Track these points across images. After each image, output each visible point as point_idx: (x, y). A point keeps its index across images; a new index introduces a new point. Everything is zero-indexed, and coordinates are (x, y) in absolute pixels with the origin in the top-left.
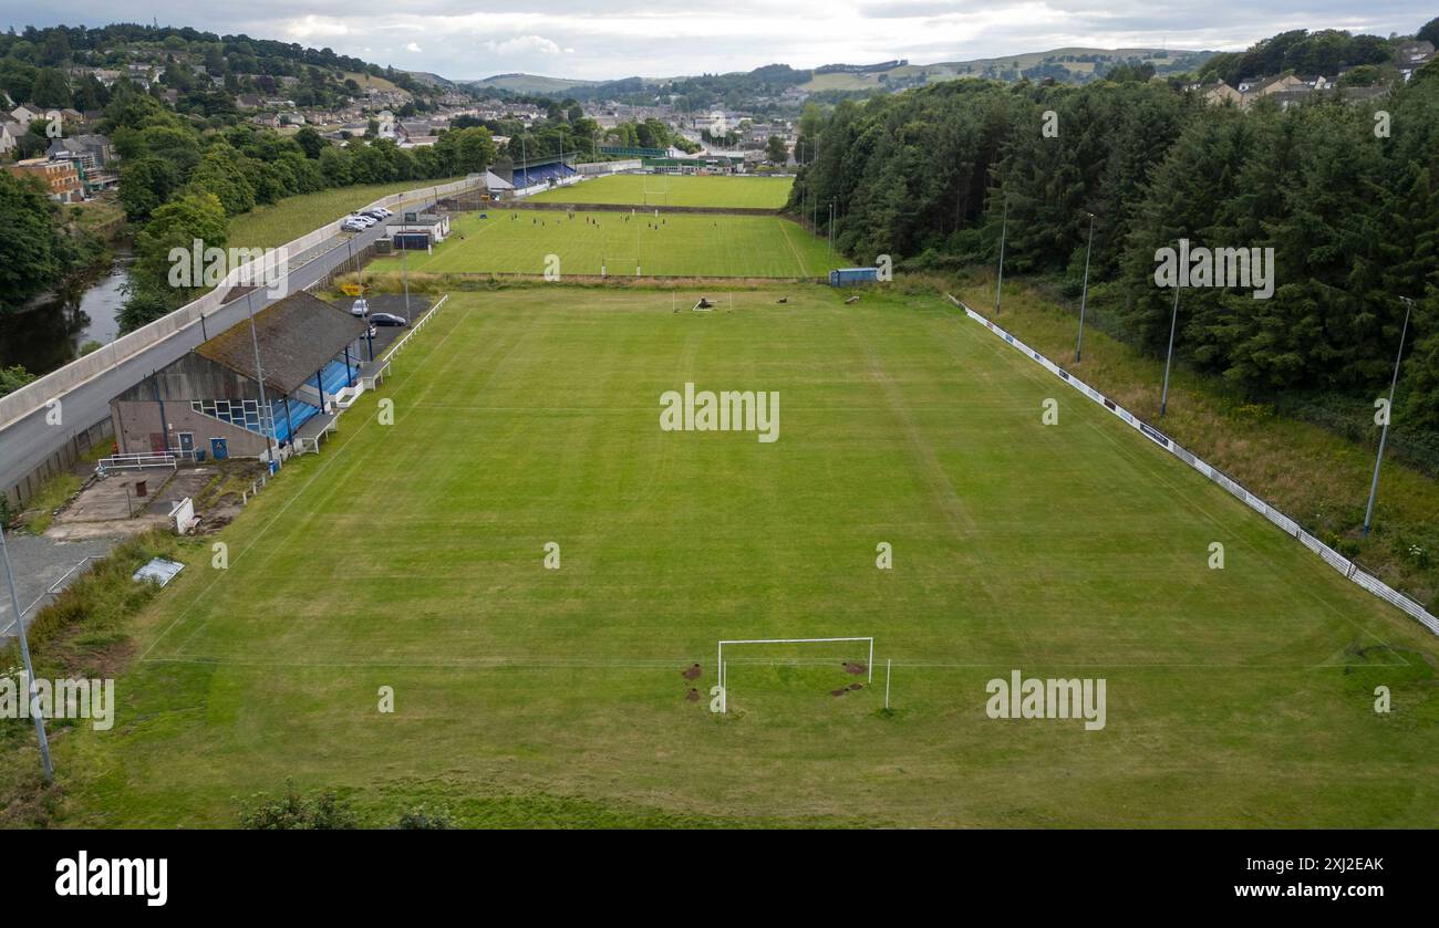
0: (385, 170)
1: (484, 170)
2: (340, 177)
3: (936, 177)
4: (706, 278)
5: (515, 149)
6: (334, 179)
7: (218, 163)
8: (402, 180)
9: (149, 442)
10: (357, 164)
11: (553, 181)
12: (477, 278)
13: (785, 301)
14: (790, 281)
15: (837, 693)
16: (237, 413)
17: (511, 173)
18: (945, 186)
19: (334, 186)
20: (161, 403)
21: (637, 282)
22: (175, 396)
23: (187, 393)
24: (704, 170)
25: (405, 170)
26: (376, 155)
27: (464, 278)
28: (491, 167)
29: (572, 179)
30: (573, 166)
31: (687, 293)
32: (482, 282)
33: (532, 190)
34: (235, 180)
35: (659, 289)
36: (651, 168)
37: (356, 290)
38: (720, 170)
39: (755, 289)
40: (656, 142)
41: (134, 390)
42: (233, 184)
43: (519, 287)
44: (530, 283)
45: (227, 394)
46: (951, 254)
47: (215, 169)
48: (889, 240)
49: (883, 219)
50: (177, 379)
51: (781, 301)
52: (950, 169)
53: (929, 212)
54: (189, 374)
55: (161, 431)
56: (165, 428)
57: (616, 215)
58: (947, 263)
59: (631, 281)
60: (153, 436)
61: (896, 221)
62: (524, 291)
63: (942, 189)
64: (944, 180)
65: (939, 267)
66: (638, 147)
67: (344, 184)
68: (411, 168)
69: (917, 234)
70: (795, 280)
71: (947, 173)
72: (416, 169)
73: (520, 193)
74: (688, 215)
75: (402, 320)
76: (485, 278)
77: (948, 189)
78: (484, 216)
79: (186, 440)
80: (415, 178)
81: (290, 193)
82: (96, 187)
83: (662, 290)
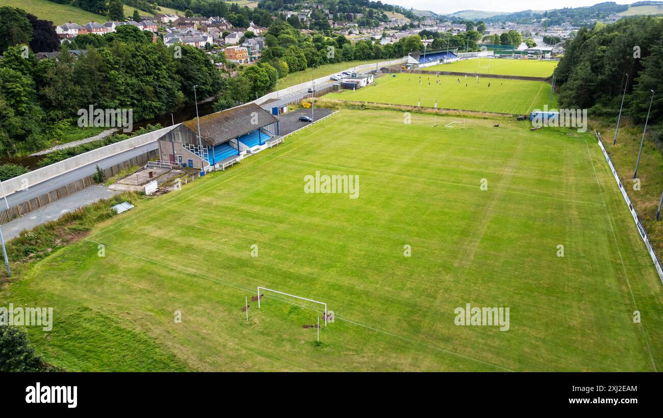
0: (368, 54)
1: (407, 55)
2: (348, 57)
3: (609, 64)
4: (464, 111)
5: (435, 45)
6: (346, 57)
7: (293, 50)
8: (376, 59)
9: (169, 158)
10: (358, 51)
11: (441, 60)
12: (357, 104)
13: (497, 126)
14: (507, 116)
15: (306, 327)
16: (196, 150)
17: (419, 56)
18: (614, 69)
19: (346, 61)
20: (173, 143)
21: (427, 111)
22: (177, 140)
23: (181, 141)
24: (526, 56)
25: (378, 54)
26: (366, 47)
27: (352, 103)
28: (411, 54)
29: (453, 60)
30: (456, 54)
31: (450, 118)
32: (358, 105)
33: (427, 65)
34: (299, 57)
35: (437, 114)
36: (498, 55)
37: (307, 105)
38: (535, 56)
39: (487, 118)
40: (510, 42)
41: (165, 136)
42: (297, 59)
43: (374, 109)
44: (379, 107)
45: (193, 142)
46: (612, 108)
47: (291, 52)
48: (574, 98)
49: (573, 86)
50: (178, 134)
51: (496, 126)
52: (618, 60)
53: (603, 83)
54: (181, 132)
55: (173, 154)
56: (174, 152)
57: (456, 78)
58: (606, 113)
59: (425, 109)
60: (170, 155)
61: (581, 87)
62: (374, 111)
63: (612, 71)
64: (614, 66)
65: (600, 115)
66: (500, 45)
67: (350, 60)
68: (381, 54)
69: (595, 96)
70: (511, 116)
71: (616, 62)
72: (383, 53)
73: (421, 66)
74: (496, 79)
75: (311, 119)
76: (360, 104)
77: (616, 71)
78: (394, 76)
79: (180, 158)
80: (382, 58)
81: (325, 63)
82: (255, 58)
83: (438, 115)
